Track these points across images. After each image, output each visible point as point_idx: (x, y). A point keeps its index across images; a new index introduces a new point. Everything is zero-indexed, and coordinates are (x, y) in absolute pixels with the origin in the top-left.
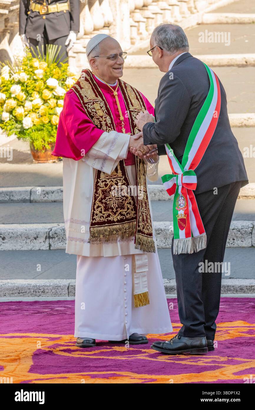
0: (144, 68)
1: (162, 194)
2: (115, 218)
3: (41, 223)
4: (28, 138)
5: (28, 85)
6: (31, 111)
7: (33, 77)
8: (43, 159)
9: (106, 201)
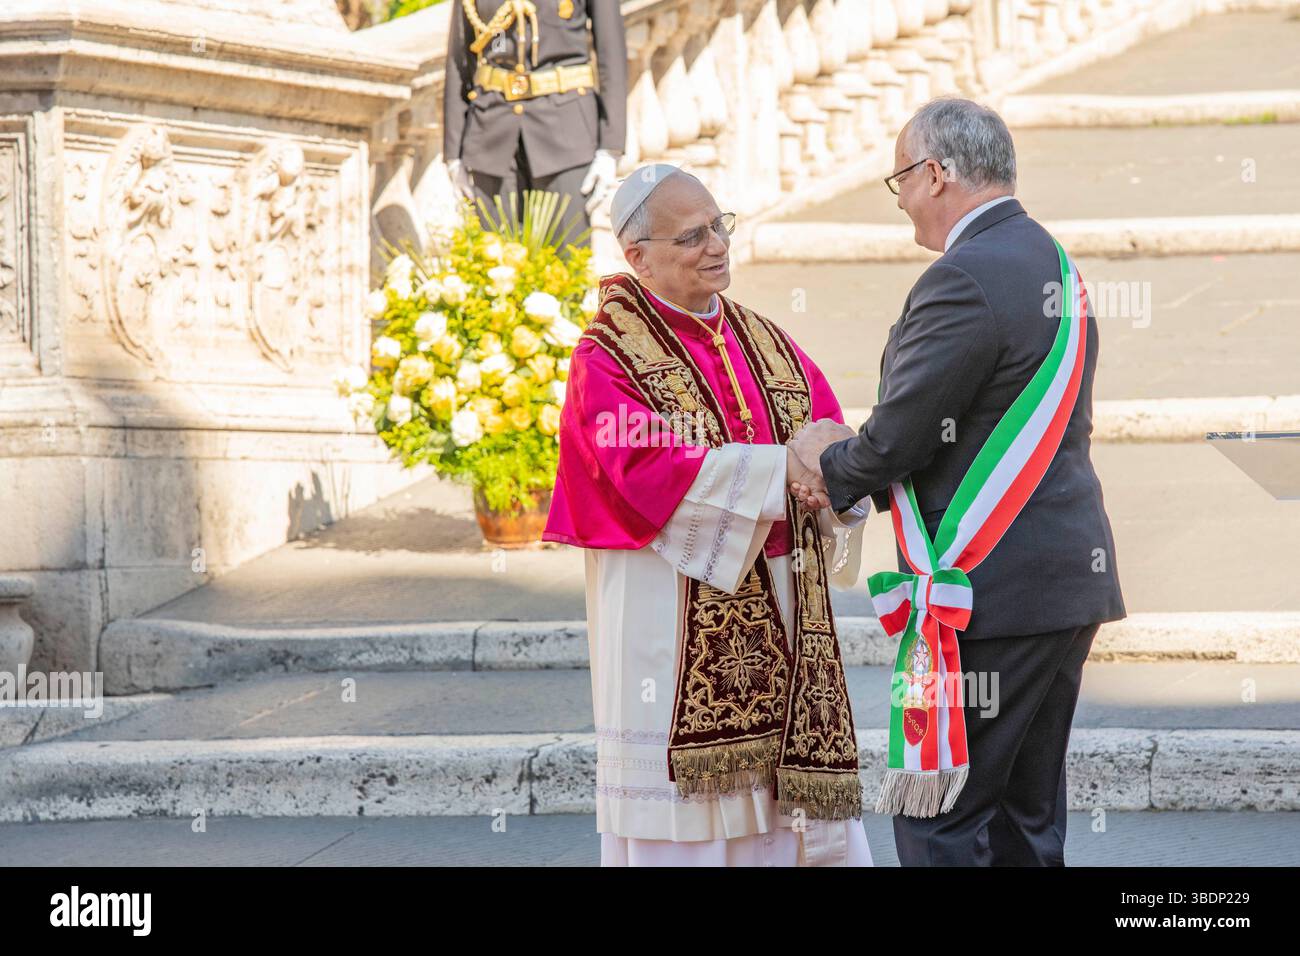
0: (821, 262)
1: (876, 645)
2: (742, 719)
3: (507, 733)
4: (468, 475)
5: (468, 312)
6: (478, 392)
7: (483, 290)
8: (513, 538)
9: (719, 667)
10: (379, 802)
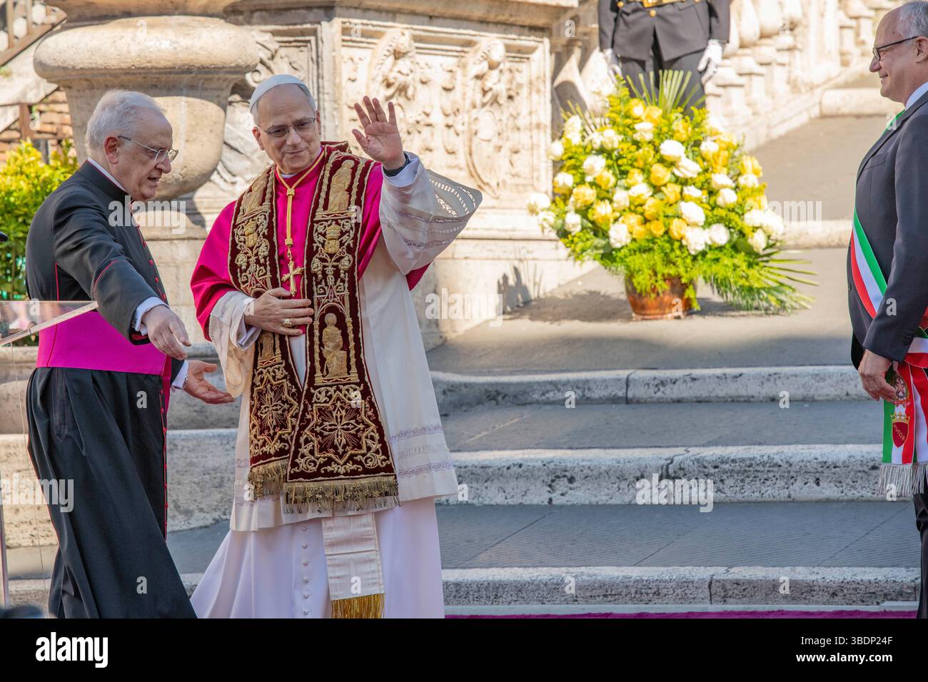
2: (271, 447)
3: (651, 447)
4: (621, 268)
5: (621, 153)
6: (627, 210)
7: (632, 138)
8: (652, 312)
9: (261, 413)
10: (562, 495)
